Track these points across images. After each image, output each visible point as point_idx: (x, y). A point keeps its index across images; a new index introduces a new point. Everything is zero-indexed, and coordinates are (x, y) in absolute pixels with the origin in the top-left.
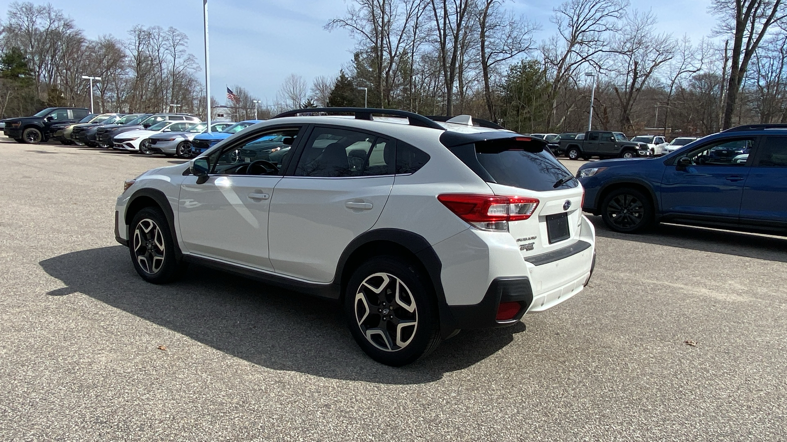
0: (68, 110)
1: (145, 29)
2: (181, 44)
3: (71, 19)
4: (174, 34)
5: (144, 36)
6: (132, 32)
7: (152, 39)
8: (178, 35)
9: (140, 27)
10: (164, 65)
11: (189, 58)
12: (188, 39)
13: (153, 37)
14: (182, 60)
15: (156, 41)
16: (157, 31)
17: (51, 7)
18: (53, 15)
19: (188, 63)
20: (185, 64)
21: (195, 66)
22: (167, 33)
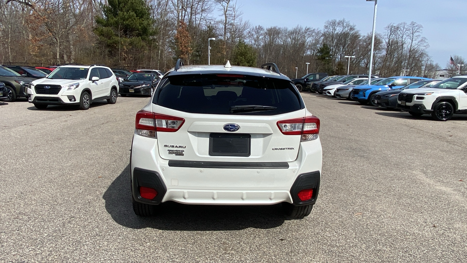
0: (317, 75)
1: (395, 25)
2: (418, 32)
3: (354, 25)
4: (414, 26)
5: (394, 30)
6: (387, 28)
7: (399, 31)
8: (417, 26)
9: (392, 24)
10: (405, 46)
11: (422, 40)
12: (422, 28)
13: (400, 29)
14: (417, 42)
15: (401, 32)
16: (403, 26)
17: (345, 20)
18: (345, 25)
19: (421, 43)
20: (418, 44)
21: (425, 44)
22: (410, 26)
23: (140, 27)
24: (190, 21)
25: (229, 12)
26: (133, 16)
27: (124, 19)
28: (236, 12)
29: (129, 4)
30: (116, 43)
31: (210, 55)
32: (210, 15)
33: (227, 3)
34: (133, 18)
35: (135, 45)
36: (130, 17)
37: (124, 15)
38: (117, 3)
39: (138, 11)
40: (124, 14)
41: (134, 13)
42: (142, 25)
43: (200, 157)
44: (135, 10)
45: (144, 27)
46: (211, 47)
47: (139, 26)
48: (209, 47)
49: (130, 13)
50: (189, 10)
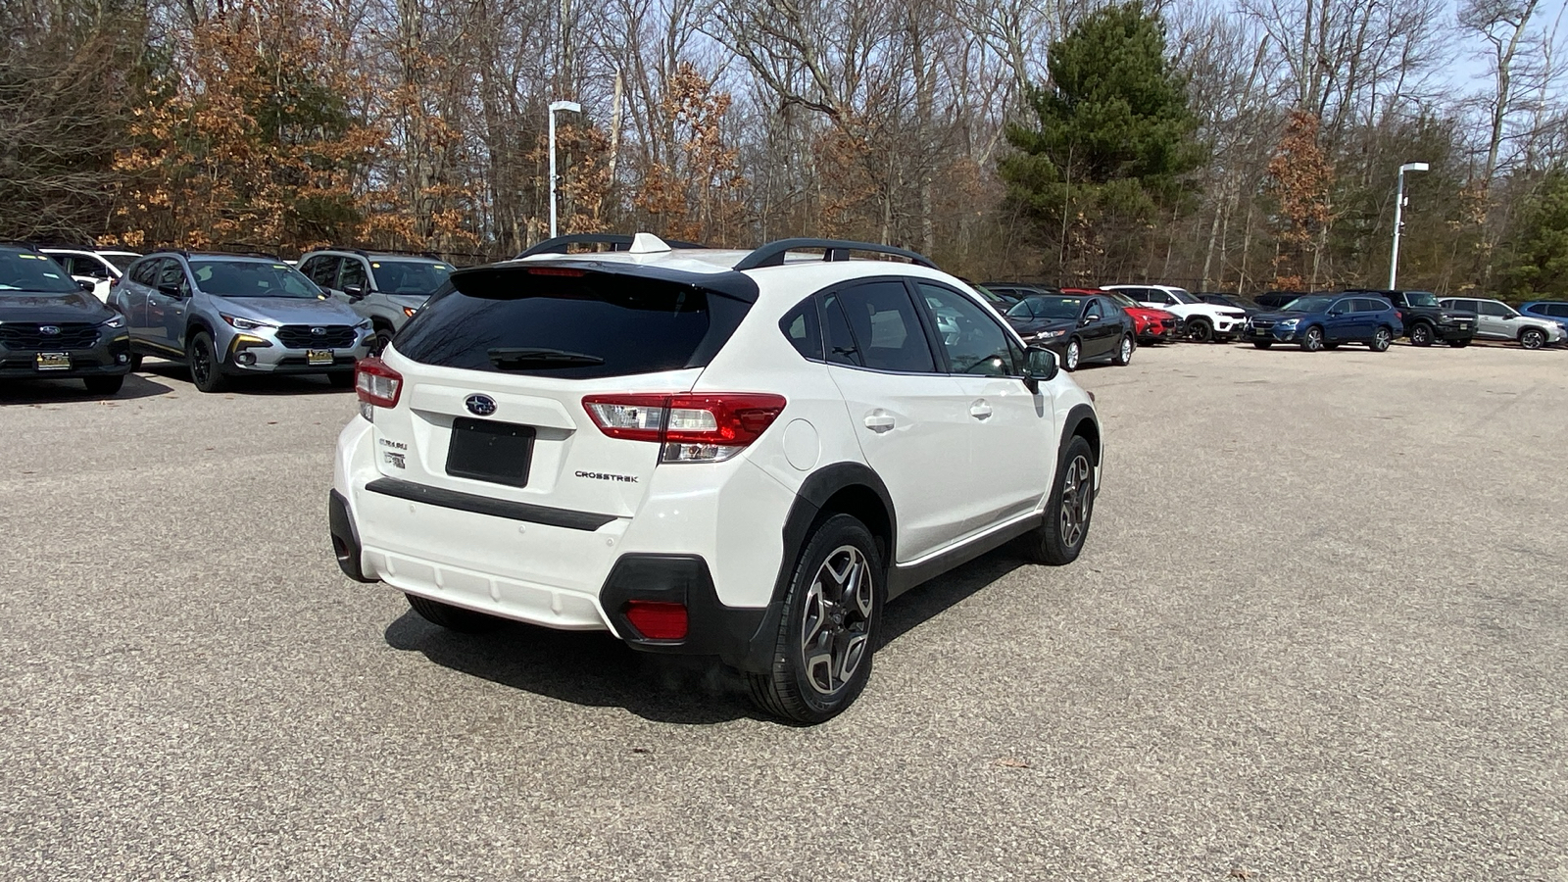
23: (1141, 147)
24: (1343, 107)
25: (1522, 57)
26: (1121, 113)
27: (1091, 125)
28: (1553, 56)
29: (1113, 75)
30: (1056, 203)
31: (1400, 226)
32: (1436, 82)
33: (1518, 27)
34: (1121, 117)
35: (1116, 208)
36: (1110, 117)
37: (1093, 111)
38: (1076, 75)
39: (1139, 94)
40: (1091, 109)
41: (1124, 102)
42: (1149, 139)
43: (432, 477)
44: (1128, 93)
45: (1156, 144)
46: (1406, 199)
47: (1139, 141)
48: (1400, 196)
49: (1112, 103)
50: (1344, 70)
